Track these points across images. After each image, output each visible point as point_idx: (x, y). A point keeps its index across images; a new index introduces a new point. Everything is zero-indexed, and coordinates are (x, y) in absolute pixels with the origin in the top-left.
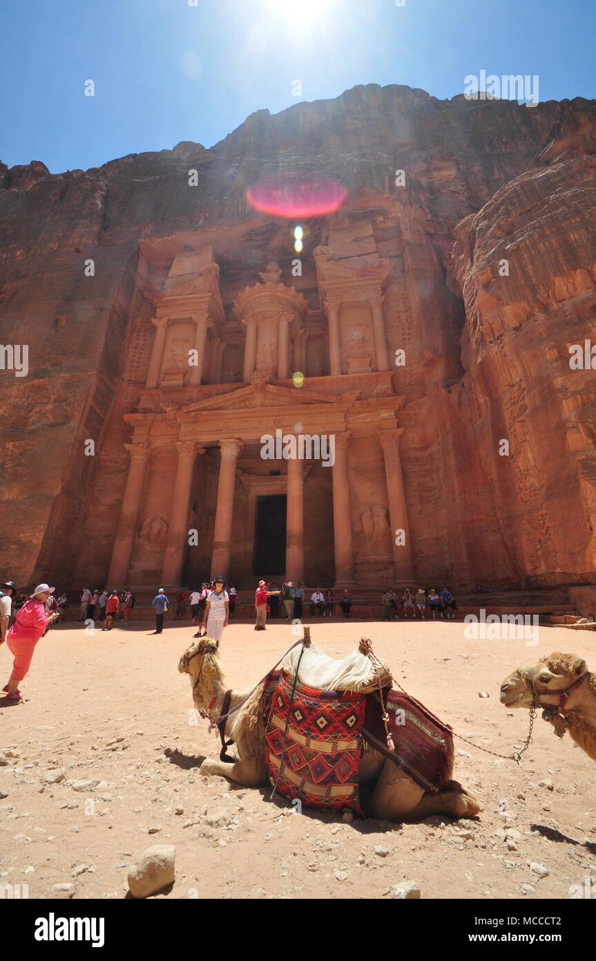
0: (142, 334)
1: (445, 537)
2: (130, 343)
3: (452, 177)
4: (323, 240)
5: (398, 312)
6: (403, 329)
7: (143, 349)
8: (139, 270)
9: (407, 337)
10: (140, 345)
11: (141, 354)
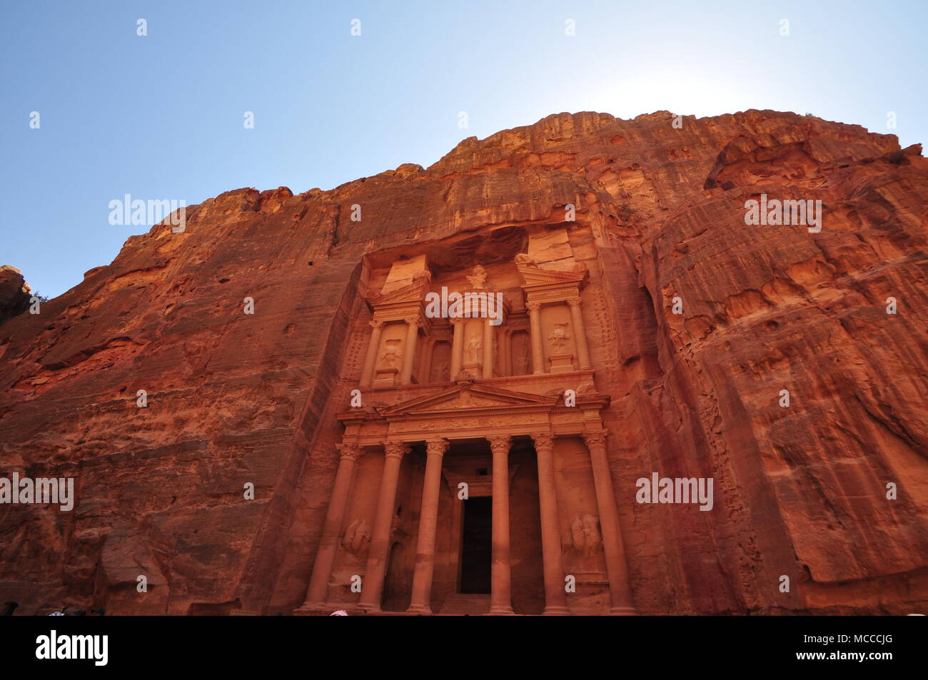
0: (359, 334)
1: (663, 555)
2: (348, 343)
3: (641, 183)
4: (524, 246)
5: (596, 310)
6: (602, 327)
7: (359, 348)
8: (362, 278)
9: (607, 335)
10: (357, 345)
11: (357, 353)
